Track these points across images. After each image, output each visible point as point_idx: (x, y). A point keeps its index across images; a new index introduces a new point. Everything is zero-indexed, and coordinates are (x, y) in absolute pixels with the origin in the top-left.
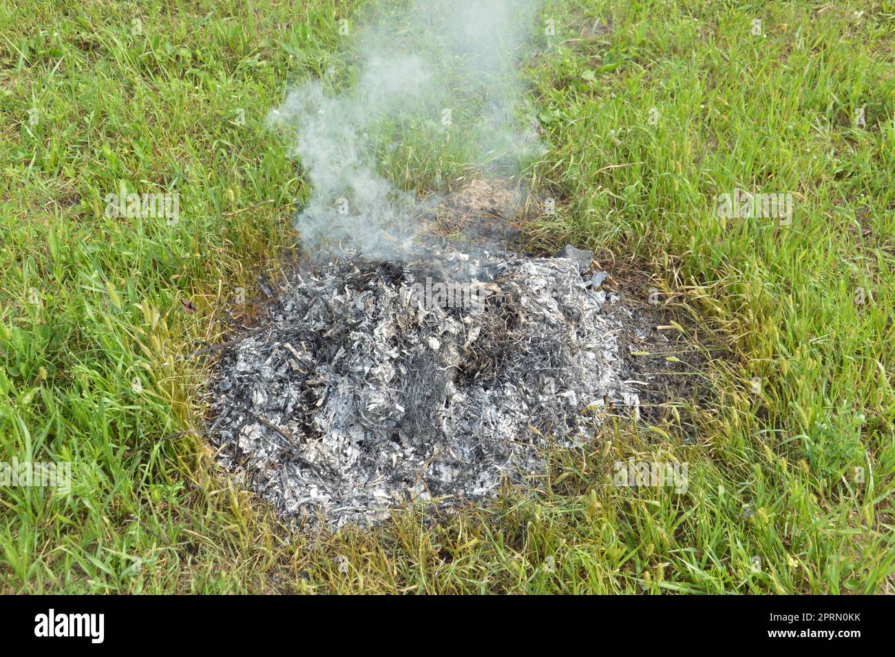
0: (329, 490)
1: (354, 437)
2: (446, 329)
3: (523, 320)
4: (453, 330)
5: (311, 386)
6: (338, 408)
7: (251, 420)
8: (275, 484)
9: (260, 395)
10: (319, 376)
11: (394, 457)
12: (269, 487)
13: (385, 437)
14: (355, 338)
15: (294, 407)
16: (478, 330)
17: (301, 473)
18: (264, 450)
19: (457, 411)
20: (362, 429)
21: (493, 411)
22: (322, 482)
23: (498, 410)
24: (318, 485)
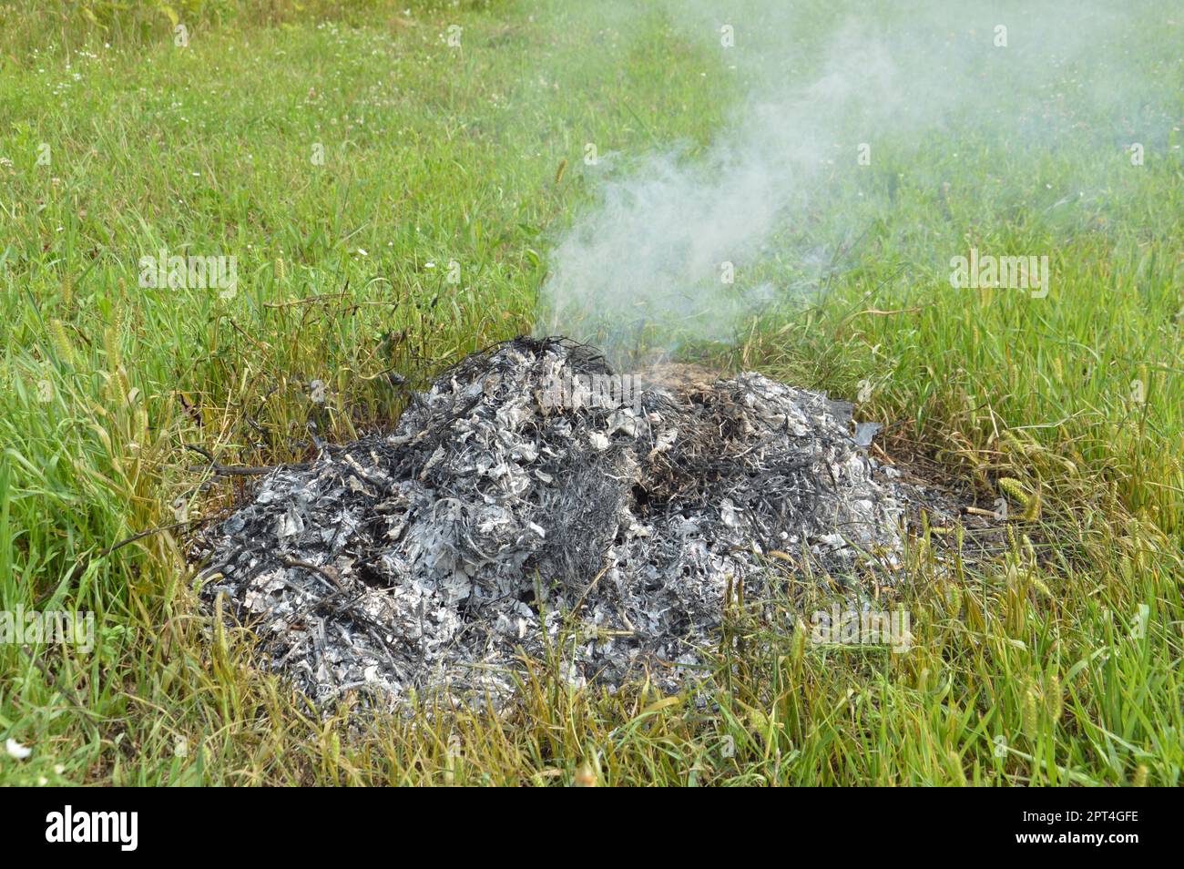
0: (400, 673)
1: (450, 591)
2: (620, 425)
3: (750, 429)
4: (630, 429)
5: (381, 512)
6: (426, 541)
7: (271, 562)
8: (303, 656)
9: (291, 523)
10: (396, 495)
11: (522, 624)
12: (290, 661)
13: (507, 592)
14: (463, 428)
15: (348, 538)
16: (673, 434)
17: (352, 638)
18: (288, 603)
19: (636, 552)
20: (466, 579)
21: (702, 547)
22: (387, 657)
23: (709, 545)
24: (381, 663)
